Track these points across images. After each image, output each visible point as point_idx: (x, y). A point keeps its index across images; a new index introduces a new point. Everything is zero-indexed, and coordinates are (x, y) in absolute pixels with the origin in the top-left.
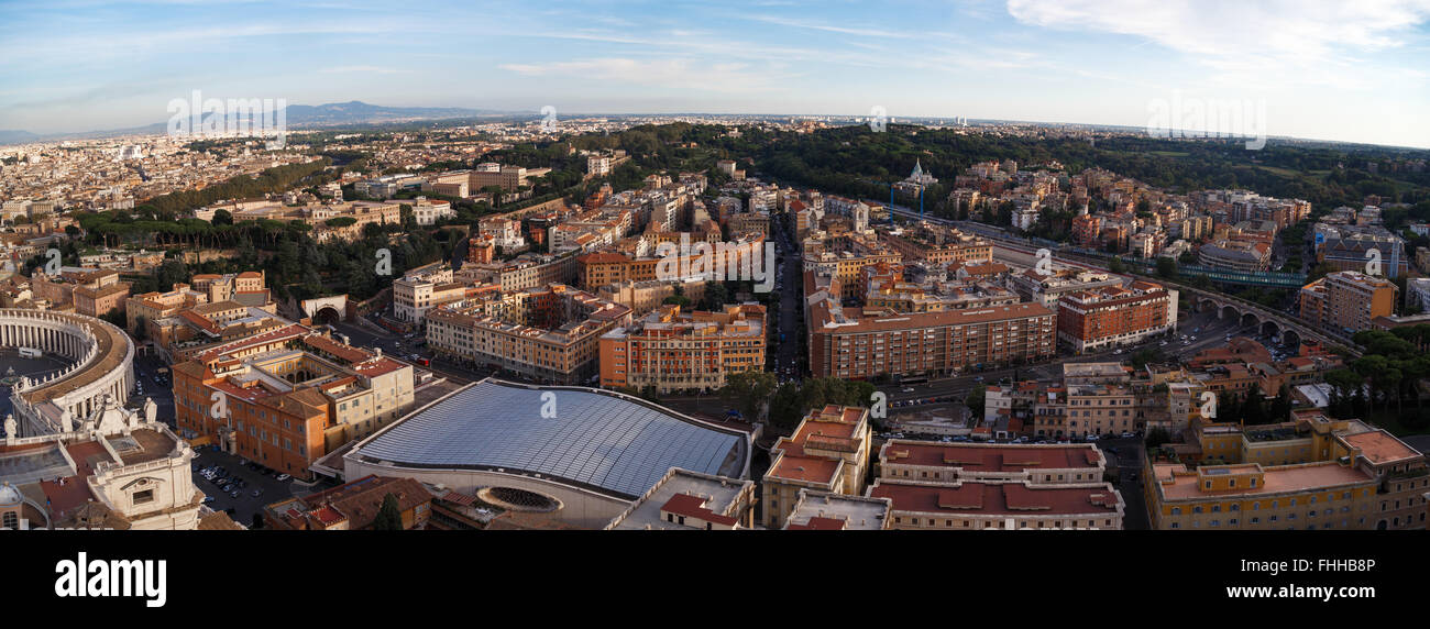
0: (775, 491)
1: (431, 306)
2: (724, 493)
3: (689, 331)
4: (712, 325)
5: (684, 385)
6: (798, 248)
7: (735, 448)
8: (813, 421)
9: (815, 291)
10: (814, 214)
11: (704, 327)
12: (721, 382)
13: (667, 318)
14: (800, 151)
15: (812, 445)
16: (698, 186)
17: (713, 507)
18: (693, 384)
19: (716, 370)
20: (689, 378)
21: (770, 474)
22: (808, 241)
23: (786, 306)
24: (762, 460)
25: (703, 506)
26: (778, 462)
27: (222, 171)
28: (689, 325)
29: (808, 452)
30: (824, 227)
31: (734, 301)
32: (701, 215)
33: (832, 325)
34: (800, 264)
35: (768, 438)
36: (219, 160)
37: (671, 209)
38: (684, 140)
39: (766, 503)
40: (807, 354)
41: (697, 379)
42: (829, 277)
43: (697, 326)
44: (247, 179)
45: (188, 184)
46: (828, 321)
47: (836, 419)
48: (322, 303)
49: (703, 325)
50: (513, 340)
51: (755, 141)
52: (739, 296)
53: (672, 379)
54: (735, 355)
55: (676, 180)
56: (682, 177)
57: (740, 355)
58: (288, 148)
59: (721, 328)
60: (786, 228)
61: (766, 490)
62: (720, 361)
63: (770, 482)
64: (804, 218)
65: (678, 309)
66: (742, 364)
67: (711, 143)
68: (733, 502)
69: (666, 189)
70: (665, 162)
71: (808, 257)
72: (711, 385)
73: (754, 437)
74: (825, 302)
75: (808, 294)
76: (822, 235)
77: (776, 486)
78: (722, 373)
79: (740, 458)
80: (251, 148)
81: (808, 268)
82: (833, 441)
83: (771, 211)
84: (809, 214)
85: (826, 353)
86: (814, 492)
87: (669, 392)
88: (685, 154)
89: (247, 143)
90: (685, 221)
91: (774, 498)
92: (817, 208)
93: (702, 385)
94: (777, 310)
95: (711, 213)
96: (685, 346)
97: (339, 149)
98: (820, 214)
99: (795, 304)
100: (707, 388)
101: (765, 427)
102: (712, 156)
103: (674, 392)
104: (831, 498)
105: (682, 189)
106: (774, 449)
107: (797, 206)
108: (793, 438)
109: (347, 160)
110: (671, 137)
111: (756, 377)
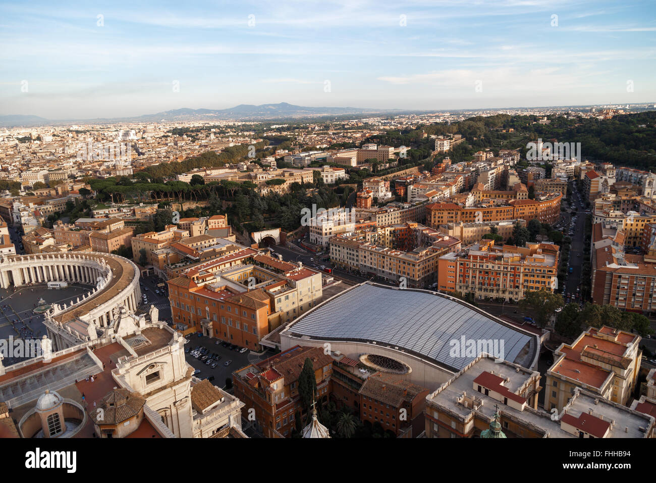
0: (555, 384)
1: (332, 235)
2: (518, 377)
3: (500, 258)
4: (517, 256)
5: (494, 295)
6: (589, 206)
7: (528, 345)
8: (591, 336)
9: (601, 238)
10: (606, 181)
11: (511, 256)
12: (521, 296)
13: (485, 248)
14: (598, 133)
15: (588, 355)
16: (513, 160)
17: (509, 386)
18: (501, 295)
19: (518, 287)
20: (498, 291)
21: (552, 370)
22: (598, 201)
23: (576, 247)
24: (547, 358)
25: (502, 384)
26: (559, 362)
27: (196, 149)
28: (500, 254)
29: (584, 359)
30: (614, 190)
31: (533, 240)
32: (514, 180)
33: (614, 266)
34: (590, 218)
35: (553, 342)
36: (193, 142)
37: (492, 175)
38: (504, 127)
39: (548, 391)
40: (589, 284)
41: (504, 292)
42: (615, 229)
43: (506, 255)
44: (213, 154)
45: (172, 158)
46: (611, 262)
47: (610, 338)
48: (264, 234)
49: (510, 255)
50: (384, 257)
51: (560, 126)
52: (538, 237)
53: (486, 290)
54: (532, 278)
55: (497, 155)
56: (501, 153)
57: (536, 279)
58: (240, 134)
59: (523, 258)
60: (580, 190)
61: (549, 382)
62: (521, 281)
63: (552, 376)
64: (597, 184)
65: (493, 242)
66: (537, 285)
67: (525, 129)
68: (523, 387)
69: (489, 161)
70: (490, 142)
71: (597, 212)
72: (514, 297)
73: (542, 339)
74: (609, 247)
75: (595, 241)
76: (612, 197)
77: (557, 381)
78: (522, 290)
79: (531, 353)
80: (215, 133)
81: (596, 221)
82: (606, 356)
83: (569, 178)
84: (602, 181)
85: (607, 286)
86: (586, 392)
87: (483, 298)
88: (504, 137)
89: (212, 130)
90: (501, 182)
91: (555, 389)
92: (610, 175)
93: (507, 296)
94: (568, 250)
95: (521, 178)
96: (496, 268)
97: (274, 134)
98: (611, 182)
99: (584, 246)
100: (511, 299)
101: (551, 333)
102: (526, 138)
103: (487, 299)
104: (600, 401)
105: (500, 162)
106: (557, 351)
107: (591, 175)
108: (573, 346)
109: (279, 142)
110: (494, 125)
111: (548, 296)
